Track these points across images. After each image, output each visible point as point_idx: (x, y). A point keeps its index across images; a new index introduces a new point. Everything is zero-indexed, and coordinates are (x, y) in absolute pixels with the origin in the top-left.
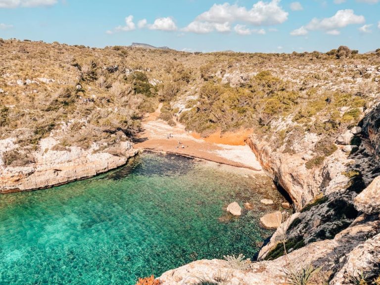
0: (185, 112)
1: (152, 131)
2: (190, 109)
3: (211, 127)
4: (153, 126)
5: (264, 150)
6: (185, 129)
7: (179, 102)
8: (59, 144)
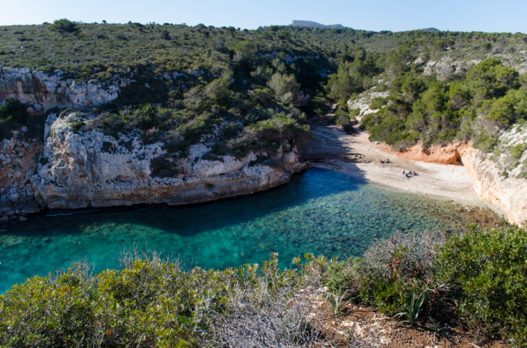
0: (369, 115)
1: (322, 140)
2: (376, 111)
3: (408, 137)
4: (324, 133)
5: (487, 173)
6: (370, 138)
7: (361, 100)
8: (210, 152)
